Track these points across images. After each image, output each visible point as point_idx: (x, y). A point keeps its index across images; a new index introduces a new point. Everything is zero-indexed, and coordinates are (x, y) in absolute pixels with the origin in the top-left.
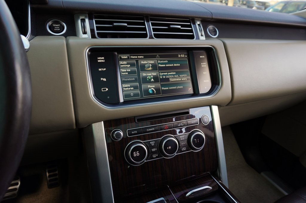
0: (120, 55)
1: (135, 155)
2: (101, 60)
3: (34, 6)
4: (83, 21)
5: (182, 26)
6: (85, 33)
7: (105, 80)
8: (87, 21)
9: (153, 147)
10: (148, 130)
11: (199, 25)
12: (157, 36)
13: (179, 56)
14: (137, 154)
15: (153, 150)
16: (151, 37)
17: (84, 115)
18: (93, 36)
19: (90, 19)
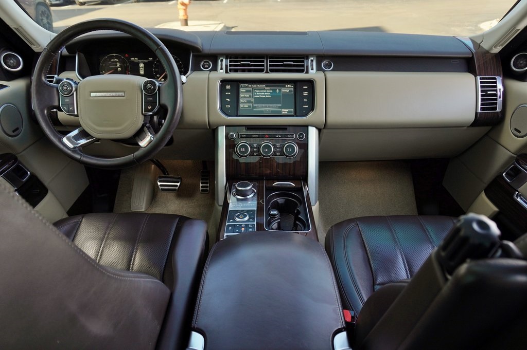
0: (241, 85)
1: (241, 150)
2: (228, 87)
3: (195, 54)
4: (222, 60)
5: (294, 62)
6: (222, 69)
7: (229, 100)
8: (224, 60)
9: (255, 148)
10: (253, 136)
11: (312, 61)
12: (272, 71)
13: (286, 86)
14: (243, 150)
15: (255, 150)
16: (267, 72)
17: (214, 119)
18: (227, 72)
19: (226, 58)
